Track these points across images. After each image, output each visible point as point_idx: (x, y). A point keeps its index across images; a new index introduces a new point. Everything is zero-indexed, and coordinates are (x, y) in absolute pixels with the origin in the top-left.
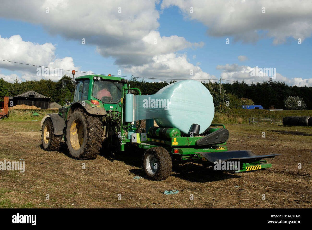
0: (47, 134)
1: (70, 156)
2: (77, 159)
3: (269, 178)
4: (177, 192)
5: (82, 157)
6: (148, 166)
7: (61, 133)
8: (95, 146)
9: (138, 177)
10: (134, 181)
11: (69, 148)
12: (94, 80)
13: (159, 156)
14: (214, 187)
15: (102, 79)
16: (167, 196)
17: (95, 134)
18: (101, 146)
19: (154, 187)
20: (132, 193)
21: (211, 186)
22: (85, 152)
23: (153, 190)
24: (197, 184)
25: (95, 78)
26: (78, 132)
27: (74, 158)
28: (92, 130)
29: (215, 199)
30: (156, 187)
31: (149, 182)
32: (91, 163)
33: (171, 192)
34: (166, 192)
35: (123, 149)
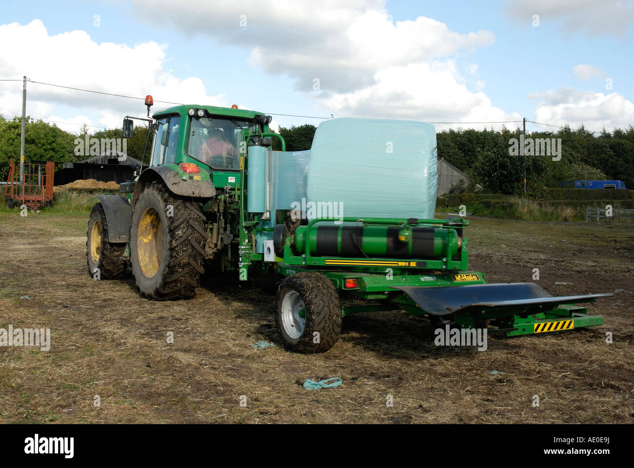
0: (96, 241)
1: (137, 289)
2: (149, 297)
3: (586, 351)
4: (335, 384)
5: (160, 295)
6: (288, 319)
7: (123, 239)
8: (186, 270)
9: (264, 344)
10: (248, 352)
11: (135, 271)
12: (190, 117)
13: (310, 296)
14: (435, 373)
15: (207, 115)
16: (307, 394)
17: (187, 242)
18: (202, 270)
19: (289, 368)
20: (225, 385)
21: (430, 371)
22: (165, 284)
23: (282, 377)
24: (397, 363)
25: (192, 112)
26: (155, 235)
27: (143, 295)
28: (180, 233)
29: (425, 405)
30: (294, 370)
31: (285, 356)
32: (177, 308)
33: (322, 382)
34: (309, 384)
35: (244, 276)
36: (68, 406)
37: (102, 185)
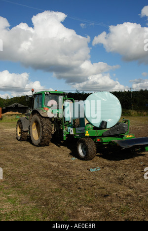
0: (19, 130)
1: (33, 144)
2: (37, 146)
4: (99, 169)
5: (40, 145)
6: (80, 151)
7: (27, 129)
8: (47, 137)
9: (74, 158)
10: (71, 161)
11: (32, 139)
12: (45, 94)
13: (87, 144)
14: (125, 164)
15: (50, 93)
16: (92, 173)
17: (47, 130)
18: (51, 137)
19: (84, 165)
20: (68, 172)
21: (123, 164)
22: (41, 142)
23: (82, 168)
24: (114, 162)
25: (46, 93)
26: (37, 128)
27: (35, 145)
28: (45, 127)
29: (126, 174)
30: (85, 166)
31: (81, 162)
32: (45, 149)
33: (95, 169)
34: (91, 170)
35: (65, 139)
36: (26, 180)
37: (14, 113)
